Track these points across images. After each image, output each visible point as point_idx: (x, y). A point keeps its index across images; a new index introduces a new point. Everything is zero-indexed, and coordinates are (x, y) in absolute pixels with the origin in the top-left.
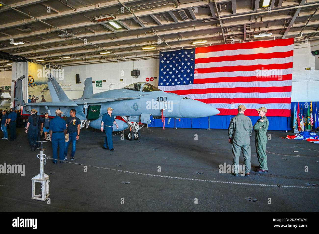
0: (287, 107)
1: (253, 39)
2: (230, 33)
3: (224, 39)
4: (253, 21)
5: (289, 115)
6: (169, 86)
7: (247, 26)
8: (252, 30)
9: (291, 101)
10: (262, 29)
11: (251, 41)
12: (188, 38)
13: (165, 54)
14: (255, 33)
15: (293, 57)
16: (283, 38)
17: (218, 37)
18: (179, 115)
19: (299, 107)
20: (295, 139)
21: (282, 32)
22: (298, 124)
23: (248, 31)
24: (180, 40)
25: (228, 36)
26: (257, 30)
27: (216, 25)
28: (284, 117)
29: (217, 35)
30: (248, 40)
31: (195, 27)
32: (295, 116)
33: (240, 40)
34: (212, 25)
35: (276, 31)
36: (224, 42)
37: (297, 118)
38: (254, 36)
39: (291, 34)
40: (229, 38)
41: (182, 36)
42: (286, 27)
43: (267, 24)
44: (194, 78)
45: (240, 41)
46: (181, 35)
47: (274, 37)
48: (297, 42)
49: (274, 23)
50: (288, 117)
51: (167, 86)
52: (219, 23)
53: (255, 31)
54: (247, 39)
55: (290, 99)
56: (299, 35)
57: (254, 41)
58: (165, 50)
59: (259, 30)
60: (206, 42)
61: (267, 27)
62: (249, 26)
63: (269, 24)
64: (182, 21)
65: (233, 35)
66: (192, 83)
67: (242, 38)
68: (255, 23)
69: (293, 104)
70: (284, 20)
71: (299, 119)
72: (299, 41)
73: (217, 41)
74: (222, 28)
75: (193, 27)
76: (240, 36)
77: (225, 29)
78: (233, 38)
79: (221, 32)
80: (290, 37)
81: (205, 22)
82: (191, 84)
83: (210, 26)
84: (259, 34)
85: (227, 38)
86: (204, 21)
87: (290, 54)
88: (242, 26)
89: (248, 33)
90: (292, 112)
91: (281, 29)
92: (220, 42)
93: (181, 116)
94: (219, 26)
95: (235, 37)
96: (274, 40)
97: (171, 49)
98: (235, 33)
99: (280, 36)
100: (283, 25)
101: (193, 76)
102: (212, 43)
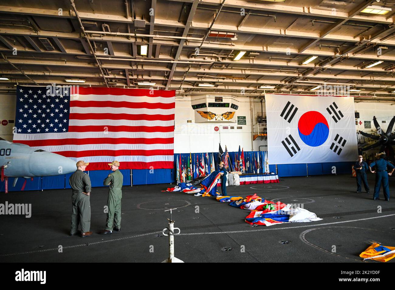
0: (171, 158)
1: (137, 86)
2: (111, 76)
3: (106, 81)
4: (135, 68)
5: (172, 167)
6: (33, 134)
7: (130, 71)
8: (135, 77)
9: (174, 153)
10: (145, 77)
11: (136, 88)
12: (59, 73)
13: (26, 90)
14: (138, 80)
15: (175, 109)
16: (167, 90)
17: (98, 78)
18: (30, 173)
19: (180, 159)
20: (174, 191)
21: (165, 83)
22: (181, 176)
23: (131, 77)
24: (47, 74)
25: (110, 78)
26: (140, 77)
27: (93, 64)
28: (169, 170)
29: (97, 76)
30: (133, 87)
31: (66, 62)
32: (178, 168)
33: (124, 85)
34: (89, 63)
35: (159, 82)
36: (106, 85)
37: (179, 170)
38: (138, 83)
39: (173, 86)
40: (111, 81)
41: (50, 70)
42: (167, 79)
43: (149, 73)
44: (69, 125)
45: (124, 87)
46: (48, 68)
47: (158, 87)
48: (179, 95)
49: (156, 73)
50: (172, 169)
51: (29, 133)
52: (97, 63)
53: (138, 78)
54: (131, 85)
55: (173, 150)
56: (179, 89)
57: (139, 88)
58: (26, 84)
59: (142, 78)
60: (84, 82)
61: (149, 76)
62: (131, 72)
63: (151, 73)
64: (46, 52)
65: (115, 79)
66: (67, 131)
67: (126, 83)
68: (136, 70)
69: (175, 155)
70: (164, 71)
71: (181, 171)
72: (181, 94)
73: (98, 83)
74: (101, 69)
75: (63, 61)
76: (124, 80)
77: (105, 70)
78: (116, 81)
79: (101, 73)
80: (172, 89)
81: (79, 58)
82: (64, 132)
83: (86, 64)
84: (143, 82)
85: (109, 81)
86: (77, 57)
87: (172, 106)
88: (124, 71)
89: (131, 79)
90: (174, 163)
91: (163, 80)
92: (101, 84)
93: (32, 175)
94: (97, 66)
95: (118, 81)
96: (158, 90)
97: (35, 84)
98: (117, 77)
99: (163, 86)
100: (164, 77)
101: (68, 122)
102: (92, 84)
